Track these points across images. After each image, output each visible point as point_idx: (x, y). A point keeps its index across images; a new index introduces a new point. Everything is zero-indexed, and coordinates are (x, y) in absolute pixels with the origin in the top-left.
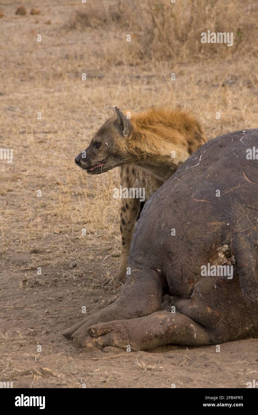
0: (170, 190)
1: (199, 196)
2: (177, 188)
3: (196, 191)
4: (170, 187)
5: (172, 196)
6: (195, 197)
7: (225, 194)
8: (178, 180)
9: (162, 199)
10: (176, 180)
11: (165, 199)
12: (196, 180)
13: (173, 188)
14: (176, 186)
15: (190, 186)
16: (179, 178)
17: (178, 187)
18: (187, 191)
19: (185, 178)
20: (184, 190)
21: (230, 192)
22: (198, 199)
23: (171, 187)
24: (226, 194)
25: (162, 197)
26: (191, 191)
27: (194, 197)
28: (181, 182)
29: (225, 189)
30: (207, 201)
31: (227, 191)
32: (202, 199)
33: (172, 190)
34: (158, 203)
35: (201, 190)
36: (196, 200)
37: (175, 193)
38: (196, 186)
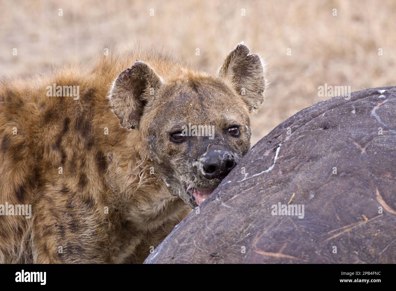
0: (203, 228)
1: (270, 243)
2: (219, 223)
3: (262, 232)
4: (203, 222)
5: (207, 243)
6: (261, 247)
7: (330, 241)
8: (223, 204)
9: (183, 250)
10: (218, 206)
11: (191, 250)
12: (263, 205)
13: (209, 223)
14: (217, 218)
15: (248, 221)
16: (224, 201)
17: (220, 221)
18: (242, 232)
19: (240, 201)
20: (236, 229)
21: (342, 236)
22: (268, 251)
23: (206, 222)
24: (334, 239)
25: (182, 245)
26: (252, 231)
27: (257, 245)
28: (228, 210)
29: (331, 229)
30: (288, 256)
31: (335, 233)
32: (275, 251)
33: (208, 228)
34: (173, 258)
35: (276, 229)
36: (262, 253)
37: (213, 236)
38: (264, 221)
